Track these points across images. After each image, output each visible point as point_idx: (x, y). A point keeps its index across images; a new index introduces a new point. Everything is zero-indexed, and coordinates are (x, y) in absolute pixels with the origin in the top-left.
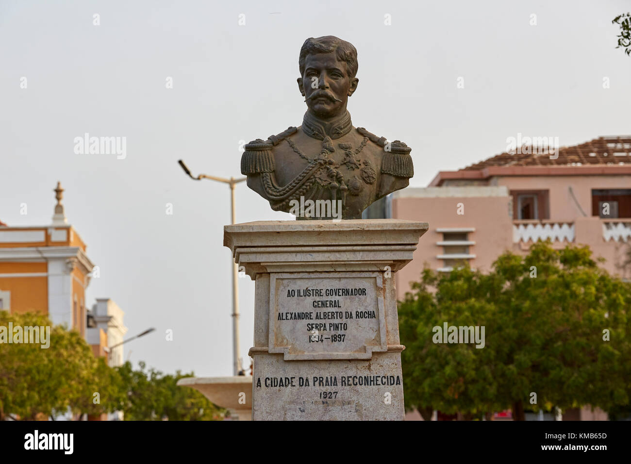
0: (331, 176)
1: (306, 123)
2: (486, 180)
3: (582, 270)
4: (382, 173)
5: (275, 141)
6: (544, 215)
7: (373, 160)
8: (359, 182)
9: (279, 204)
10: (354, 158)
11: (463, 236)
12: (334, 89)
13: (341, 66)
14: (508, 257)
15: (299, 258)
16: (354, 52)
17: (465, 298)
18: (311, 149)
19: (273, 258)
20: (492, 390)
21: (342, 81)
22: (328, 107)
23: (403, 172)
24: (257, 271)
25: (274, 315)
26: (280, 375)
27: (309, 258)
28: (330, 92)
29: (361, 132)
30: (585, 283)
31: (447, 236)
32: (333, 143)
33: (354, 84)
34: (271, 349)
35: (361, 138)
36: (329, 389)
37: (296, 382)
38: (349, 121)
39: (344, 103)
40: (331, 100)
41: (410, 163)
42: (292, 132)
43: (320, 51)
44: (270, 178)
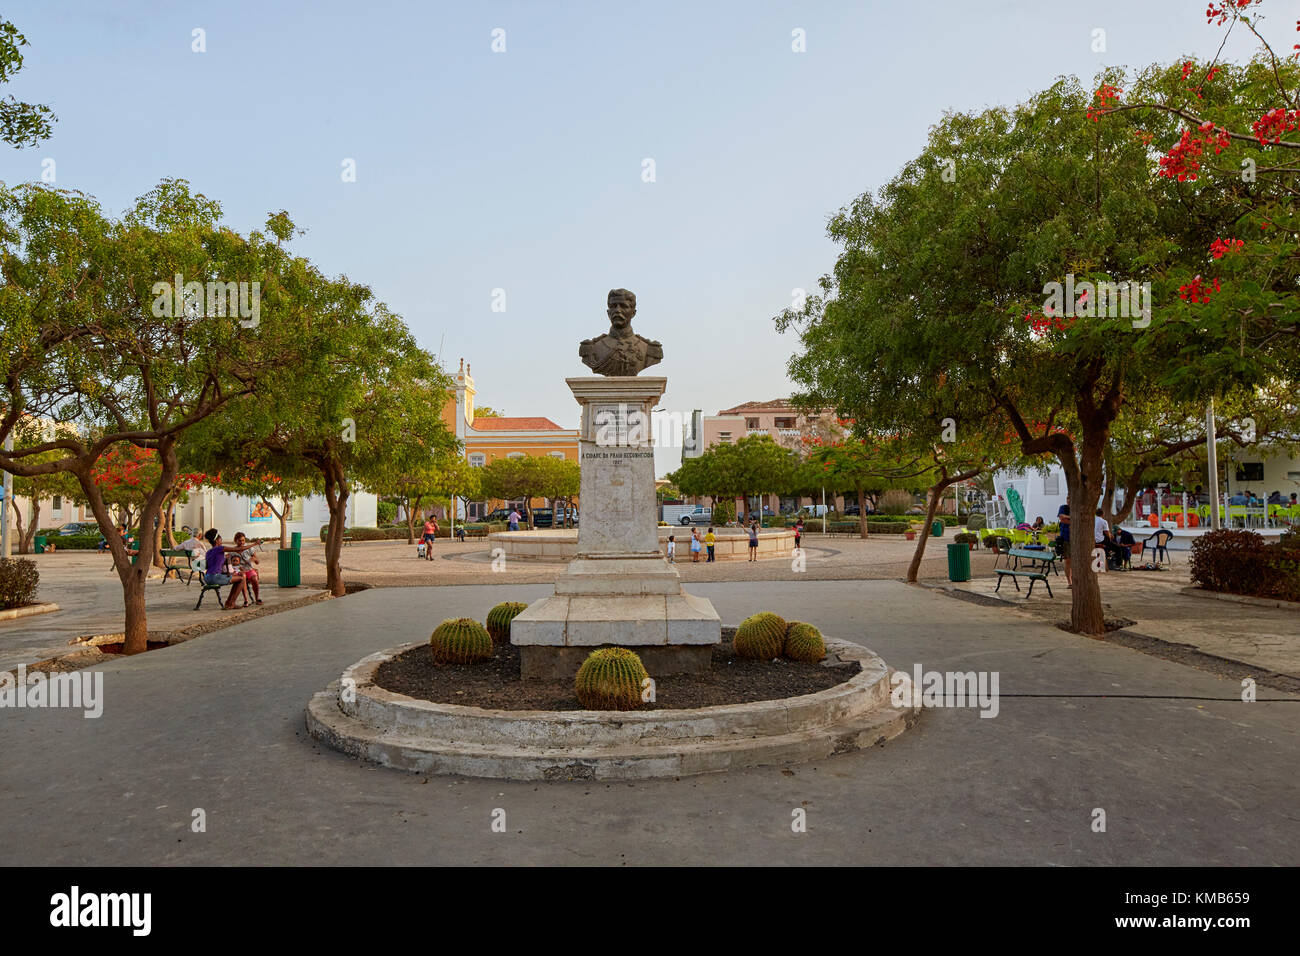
0: (621, 356)
1: (611, 332)
2: (737, 414)
3: (768, 443)
4: (647, 356)
5: (595, 341)
6: (757, 426)
7: (643, 349)
8: (635, 359)
9: (596, 370)
10: (633, 347)
11: (728, 434)
12: (623, 313)
13: (627, 303)
14: (741, 439)
15: (604, 395)
16: (634, 296)
17: (726, 453)
18: (613, 343)
19: (590, 395)
20: (735, 488)
21: (628, 310)
22: (620, 323)
23: (658, 356)
24: (583, 401)
25: (591, 423)
26: (594, 452)
27: (607, 395)
28: (621, 315)
29: (637, 336)
30: (771, 448)
31: (723, 434)
32: (623, 341)
33: (634, 313)
34: (589, 439)
35: (637, 339)
36: (618, 459)
37: (602, 456)
38: (632, 331)
39: (628, 322)
40: (622, 319)
41: (661, 351)
42: (604, 336)
43: (616, 295)
44: (592, 358)
